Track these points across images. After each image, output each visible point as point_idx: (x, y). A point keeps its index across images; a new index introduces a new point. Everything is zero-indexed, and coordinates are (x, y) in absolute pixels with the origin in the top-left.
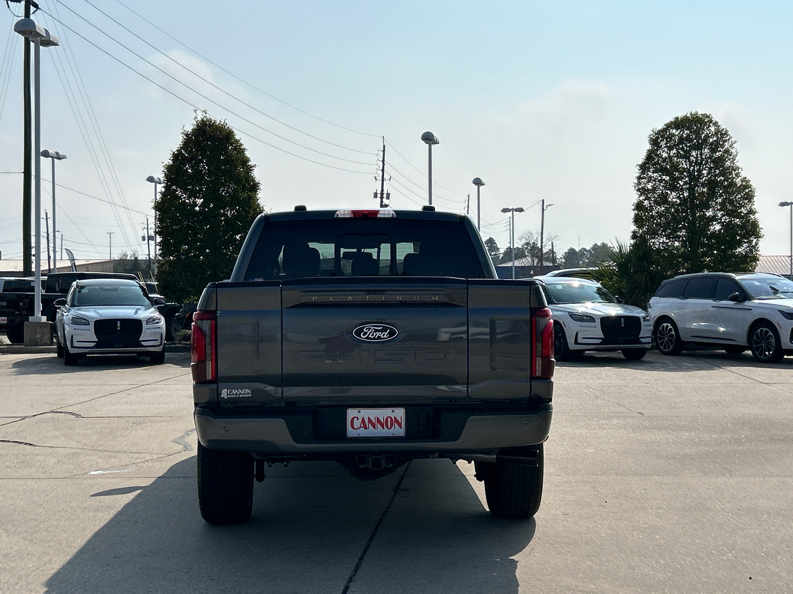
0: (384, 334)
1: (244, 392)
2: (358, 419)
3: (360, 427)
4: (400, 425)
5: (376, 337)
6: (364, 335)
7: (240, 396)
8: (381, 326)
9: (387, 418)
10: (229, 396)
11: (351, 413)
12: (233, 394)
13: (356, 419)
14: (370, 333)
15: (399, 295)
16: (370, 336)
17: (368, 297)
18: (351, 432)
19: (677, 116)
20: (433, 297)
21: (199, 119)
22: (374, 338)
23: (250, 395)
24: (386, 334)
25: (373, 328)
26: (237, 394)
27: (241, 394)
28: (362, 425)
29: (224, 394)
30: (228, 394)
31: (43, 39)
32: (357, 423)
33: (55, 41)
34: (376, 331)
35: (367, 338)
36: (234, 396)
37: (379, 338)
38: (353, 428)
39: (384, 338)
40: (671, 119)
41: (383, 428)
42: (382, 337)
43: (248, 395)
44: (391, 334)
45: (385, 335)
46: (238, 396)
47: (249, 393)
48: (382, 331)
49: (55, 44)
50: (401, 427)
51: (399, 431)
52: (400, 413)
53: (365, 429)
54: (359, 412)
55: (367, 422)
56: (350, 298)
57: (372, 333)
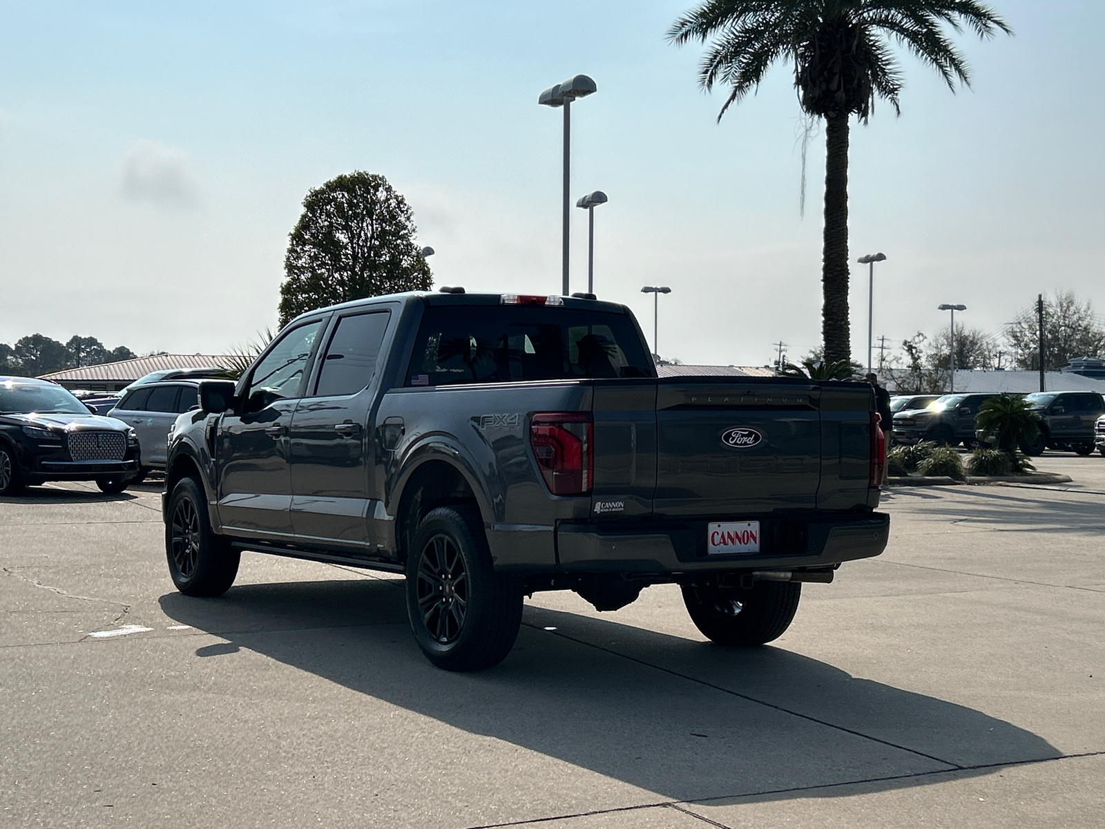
1: (617, 506)
2: (718, 534)
3: (720, 543)
4: (755, 539)
5: (743, 443)
6: (732, 440)
7: (613, 510)
8: (746, 431)
9: (744, 532)
10: (602, 510)
11: (712, 527)
12: (606, 508)
13: (716, 533)
14: (738, 438)
15: (769, 397)
16: (737, 442)
17: (742, 398)
18: (712, 550)
19: (340, 174)
20: (798, 400)
22: (741, 444)
23: (622, 509)
24: (752, 439)
25: (740, 432)
26: (610, 507)
28: (722, 541)
29: (598, 508)
30: (601, 508)
32: (717, 538)
34: (743, 436)
35: (735, 444)
36: (607, 510)
37: (746, 443)
38: (714, 544)
39: (750, 444)
40: (333, 178)
41: (741, 544)
42: (748, 443)
43: (620, 509)
44: (756, 439)
45: (750, 440)
46: (610, 510)
47: (621, 507)
48: (748, 436)
50: (756, 543)
51: (754, 546)
52: (754, 527)
53: (725, 544)
54: (719, 526)
55: (726, 538)
56: (726, 399)
57: (740, 437)
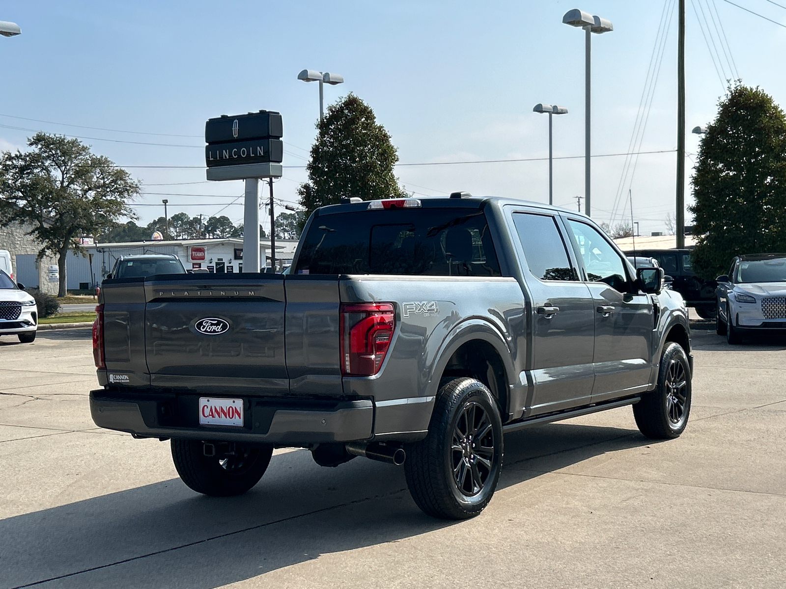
0: (218, 328)
1: (124, 378)
2: (207, 408)
3: (210, 415)
4: (239, 415)
5: (212, 330)
6: (203, 328)
7: (122, 381)
8: (215, 320)
9: (229, 408)
10: (115, 381)
11: (203, 401)
12: (117, 379)
13: (206, 407)
14: (208, 326)
15: (222, 290)
16: (208, 329)
17: (199, 292)
18: (203, 420)
20: (250, 293)
21: (733, 88)
22: (210, 332)
23: (128, 381)
24: (220, 327)
25: (210, 321)
26: (120, 379)
27: (122, 379)
28: (211, 414)
29: (112, 379)
30: (114, 379)
31: (593, 26)
32: (207, 411)
33: (607, 27)
34: (212, 324)
35: (206, 331)
36: (118, 381)
37: (215, 331)
38: (204, 416)
39: (218, 332)
41: (226, 418)
42: (217, 331)
44: (224, 327)
46: (120, 381)
47: (127, 379)
48: (217, 325)
49: (608, 30)
50: (240, 418)
51: (238, 421)
52: (239, 404)
53: (213, 417)
54: (208, 401)
55: (214, 411)
56: (186, 293)
57: (209, 326)
